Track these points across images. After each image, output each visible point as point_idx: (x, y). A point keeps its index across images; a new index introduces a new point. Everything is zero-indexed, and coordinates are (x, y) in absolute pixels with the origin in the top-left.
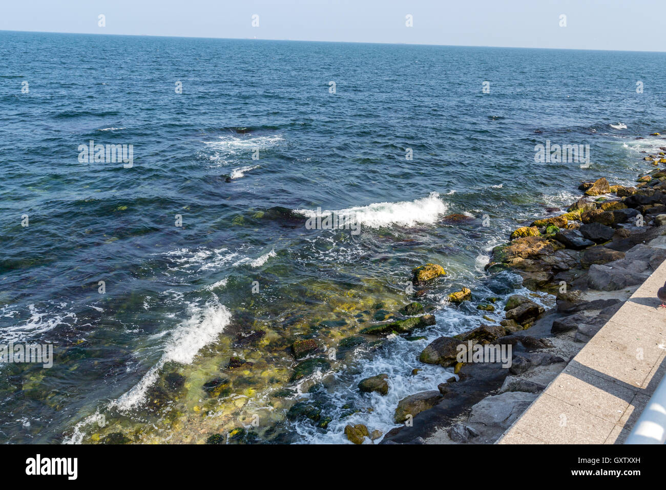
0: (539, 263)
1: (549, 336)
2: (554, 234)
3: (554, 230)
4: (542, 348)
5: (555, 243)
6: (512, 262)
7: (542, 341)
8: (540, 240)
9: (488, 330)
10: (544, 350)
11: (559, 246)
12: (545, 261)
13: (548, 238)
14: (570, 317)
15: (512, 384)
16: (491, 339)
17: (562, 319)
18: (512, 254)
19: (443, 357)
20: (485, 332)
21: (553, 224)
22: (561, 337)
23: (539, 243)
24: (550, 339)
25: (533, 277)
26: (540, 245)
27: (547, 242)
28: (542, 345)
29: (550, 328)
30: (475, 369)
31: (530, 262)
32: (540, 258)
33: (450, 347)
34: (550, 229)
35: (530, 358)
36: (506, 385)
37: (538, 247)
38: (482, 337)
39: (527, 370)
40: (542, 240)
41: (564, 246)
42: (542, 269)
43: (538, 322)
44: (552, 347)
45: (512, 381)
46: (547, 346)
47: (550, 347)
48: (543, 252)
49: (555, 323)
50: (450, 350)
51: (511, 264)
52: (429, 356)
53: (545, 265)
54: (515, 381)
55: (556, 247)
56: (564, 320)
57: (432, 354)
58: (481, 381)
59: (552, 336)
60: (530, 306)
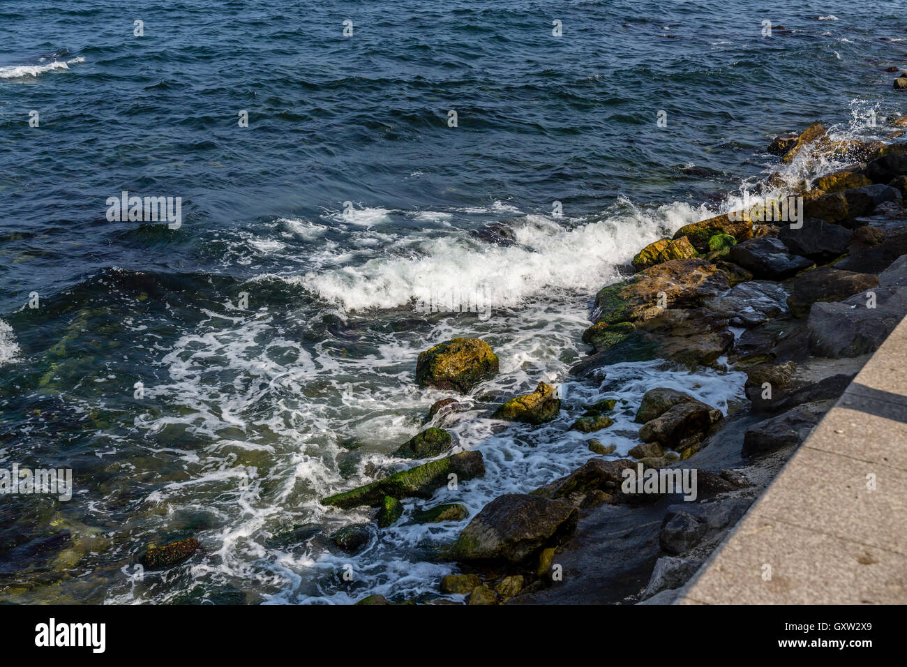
0: (701, 315)
1: (738, 465)
2: (726, 250)
3: (727, 242)
4: (728, 490)
5: (730, 269)
6: (642, 319)
7: (725, 476)
8: (697, 265)
9: (605, 470)
10: (733, 495)
11: (740, 275)
12: (712, 310)
13: (714, 262)
14: (780, 419)
15: (671, 573)
16: (614, 488)
17: (762, 423)
18: (642, 301)
19: (509, 541)
20: (600, 474)
21: (721, 230)
22: (764, 463)
23: (696, 272)
24: (741, 470)
25: (692, 347)
26: (699, 277)
27: (714, 268)
28: (726, 484)
29: (740, 447)
30: (586, 557)
31: (680, 313)
32: (701, 305)
33: (524, 516)
34: (716, 241)
35: (705, 515)
36: (658, 577)
37: (695, 281)
38: (593, 486)
39: (699, 542)
40: (702, 265)
41: (750, 275)
42: (708, 328)
43: (713, 440)
44: (748, 487)
45: (670, 566)
46: (736, 486)
47: (745, 486)
48: (706, 291)
49: (749, 435)
50: (523, 522)
51: (640, 323)
52: (476, 543)
53: (715, 318)
54: (677, 566)
55: (732, 277)
56: (766, 427)
57: (485, 536)
58: (602, 579)
59: (745, 464)
60: (690, 408)
